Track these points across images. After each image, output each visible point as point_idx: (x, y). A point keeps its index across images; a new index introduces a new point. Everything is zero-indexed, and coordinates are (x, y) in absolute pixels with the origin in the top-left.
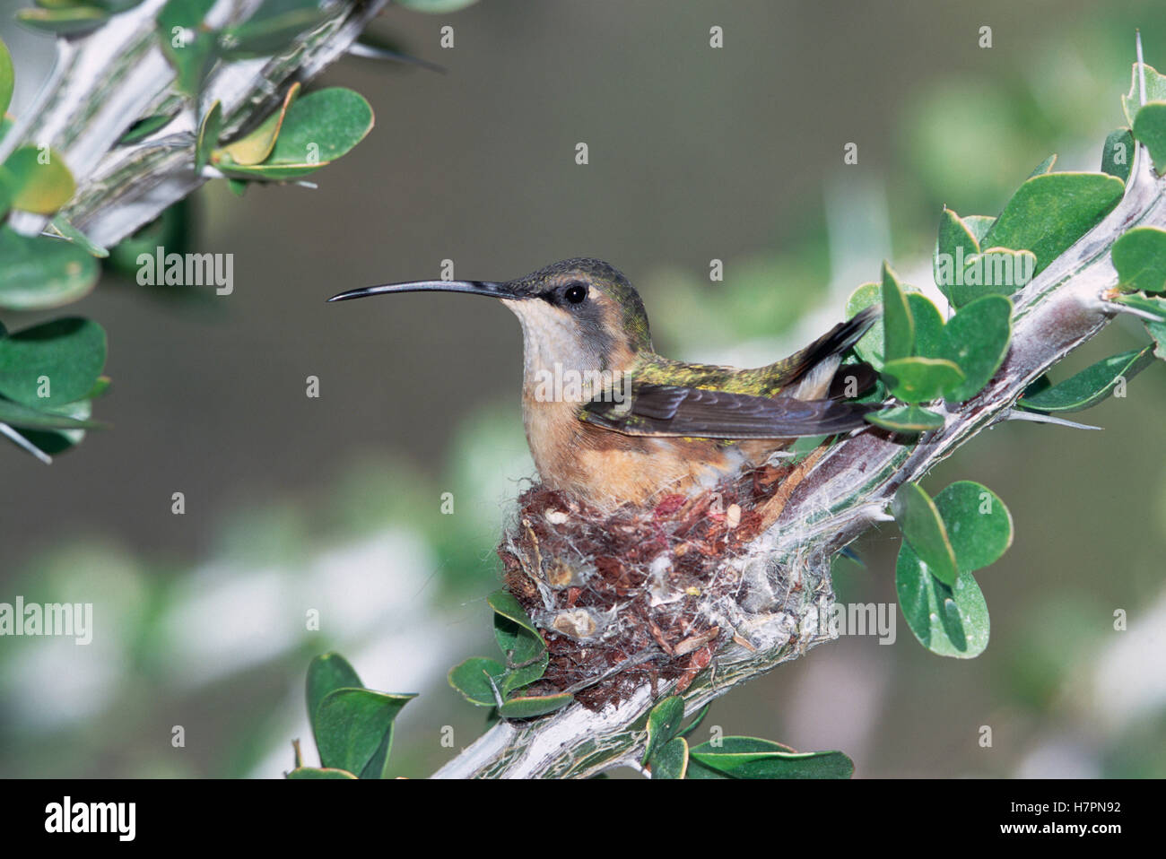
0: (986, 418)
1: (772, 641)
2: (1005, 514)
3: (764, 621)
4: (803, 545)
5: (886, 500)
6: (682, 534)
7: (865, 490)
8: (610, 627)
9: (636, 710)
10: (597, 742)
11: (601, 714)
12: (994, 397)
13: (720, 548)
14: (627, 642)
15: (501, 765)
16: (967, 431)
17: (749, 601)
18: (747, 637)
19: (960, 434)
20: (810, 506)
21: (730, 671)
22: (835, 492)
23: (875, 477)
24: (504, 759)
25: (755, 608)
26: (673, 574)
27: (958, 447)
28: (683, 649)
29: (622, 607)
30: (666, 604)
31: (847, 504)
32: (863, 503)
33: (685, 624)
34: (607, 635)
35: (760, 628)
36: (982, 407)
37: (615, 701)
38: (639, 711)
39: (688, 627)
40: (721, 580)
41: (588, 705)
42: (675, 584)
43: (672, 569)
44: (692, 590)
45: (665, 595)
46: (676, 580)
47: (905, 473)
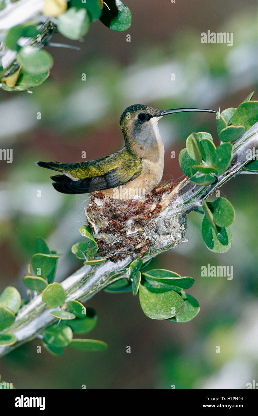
0: (232, 175)
1: (167, 243)
2: (233, 210)
3: (164, 238)
4: (175, 214)
5: (201, 200)
6: (136, 213)
7: (194, 197)
8: (115, 240)
9: (127, 262)
10: (116, 272)
11: (117, 263)
12: (233, 169)
13: (149, 217)
14: (121, 244)
15: (87, 278)
16: (226, 180)
17: (159, 231)
18: (159, 242)
19: (223, 180)
20: (177, 202)
21: (155, 251)
22: (185, 198)
23: (197, 194)
24: (88, 276)
25: (161, 234)
26: (133, 225)
27: (223, 184)
28: (138, 247)
29: (118, 235)
30: (132, 234)
31: (189, 202)
32: (193, 201)
33: (138, 239)
34: (114, 243)
35: (162, 240)
36: (230, 173)
37: (121, 260)
38: (128, 262)
39: (139, 240)
40: (149, 226)
41: (112, 260)
42: (134, 228)
43: (133, 223)
44: (140, 229)
45: (132, 231)
46: (134, 227)
47: (207, 192)
